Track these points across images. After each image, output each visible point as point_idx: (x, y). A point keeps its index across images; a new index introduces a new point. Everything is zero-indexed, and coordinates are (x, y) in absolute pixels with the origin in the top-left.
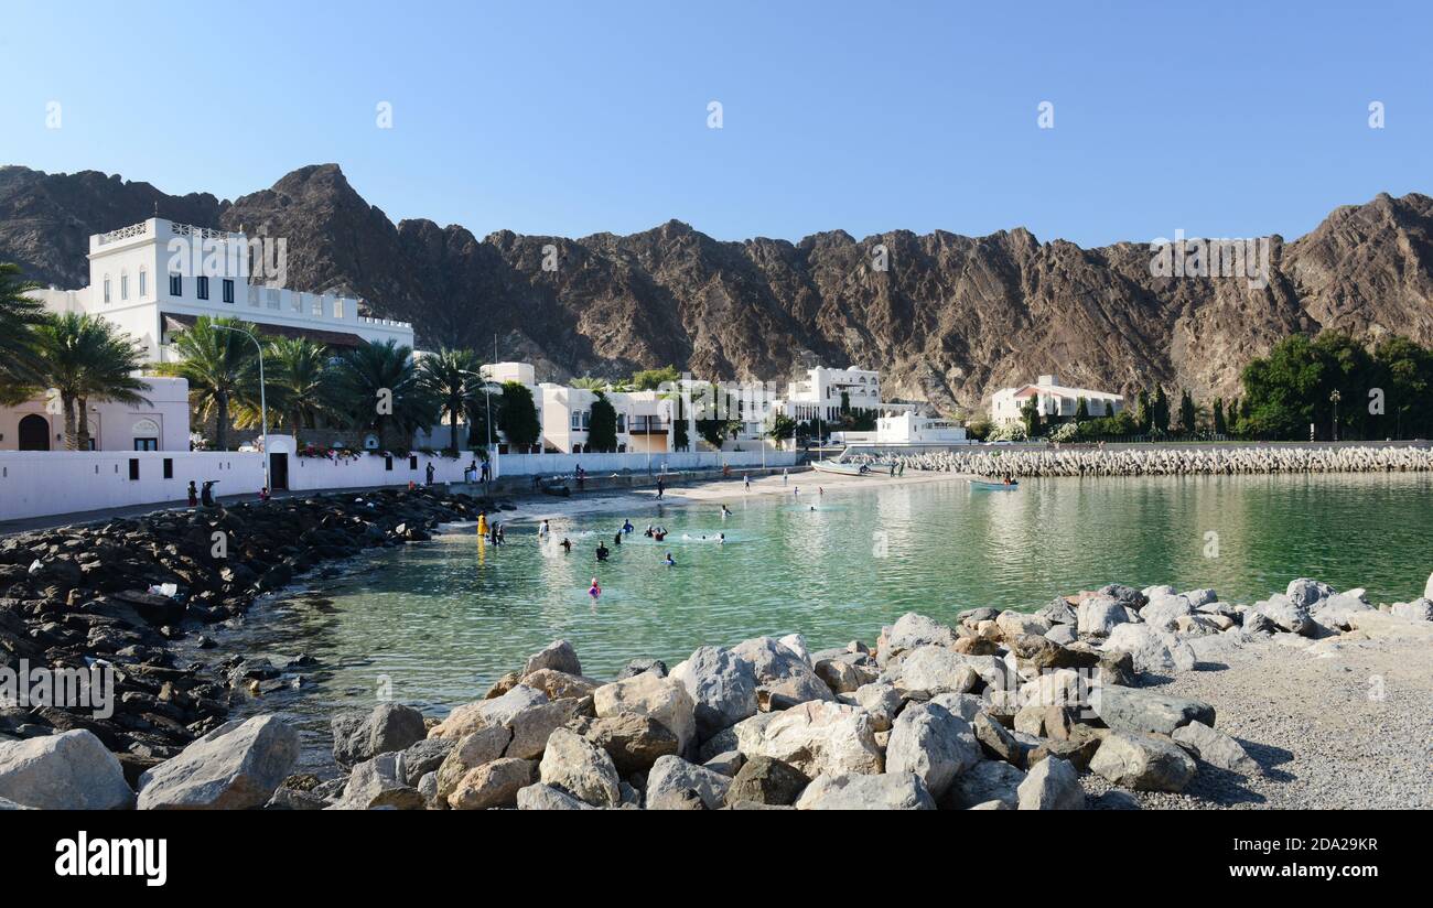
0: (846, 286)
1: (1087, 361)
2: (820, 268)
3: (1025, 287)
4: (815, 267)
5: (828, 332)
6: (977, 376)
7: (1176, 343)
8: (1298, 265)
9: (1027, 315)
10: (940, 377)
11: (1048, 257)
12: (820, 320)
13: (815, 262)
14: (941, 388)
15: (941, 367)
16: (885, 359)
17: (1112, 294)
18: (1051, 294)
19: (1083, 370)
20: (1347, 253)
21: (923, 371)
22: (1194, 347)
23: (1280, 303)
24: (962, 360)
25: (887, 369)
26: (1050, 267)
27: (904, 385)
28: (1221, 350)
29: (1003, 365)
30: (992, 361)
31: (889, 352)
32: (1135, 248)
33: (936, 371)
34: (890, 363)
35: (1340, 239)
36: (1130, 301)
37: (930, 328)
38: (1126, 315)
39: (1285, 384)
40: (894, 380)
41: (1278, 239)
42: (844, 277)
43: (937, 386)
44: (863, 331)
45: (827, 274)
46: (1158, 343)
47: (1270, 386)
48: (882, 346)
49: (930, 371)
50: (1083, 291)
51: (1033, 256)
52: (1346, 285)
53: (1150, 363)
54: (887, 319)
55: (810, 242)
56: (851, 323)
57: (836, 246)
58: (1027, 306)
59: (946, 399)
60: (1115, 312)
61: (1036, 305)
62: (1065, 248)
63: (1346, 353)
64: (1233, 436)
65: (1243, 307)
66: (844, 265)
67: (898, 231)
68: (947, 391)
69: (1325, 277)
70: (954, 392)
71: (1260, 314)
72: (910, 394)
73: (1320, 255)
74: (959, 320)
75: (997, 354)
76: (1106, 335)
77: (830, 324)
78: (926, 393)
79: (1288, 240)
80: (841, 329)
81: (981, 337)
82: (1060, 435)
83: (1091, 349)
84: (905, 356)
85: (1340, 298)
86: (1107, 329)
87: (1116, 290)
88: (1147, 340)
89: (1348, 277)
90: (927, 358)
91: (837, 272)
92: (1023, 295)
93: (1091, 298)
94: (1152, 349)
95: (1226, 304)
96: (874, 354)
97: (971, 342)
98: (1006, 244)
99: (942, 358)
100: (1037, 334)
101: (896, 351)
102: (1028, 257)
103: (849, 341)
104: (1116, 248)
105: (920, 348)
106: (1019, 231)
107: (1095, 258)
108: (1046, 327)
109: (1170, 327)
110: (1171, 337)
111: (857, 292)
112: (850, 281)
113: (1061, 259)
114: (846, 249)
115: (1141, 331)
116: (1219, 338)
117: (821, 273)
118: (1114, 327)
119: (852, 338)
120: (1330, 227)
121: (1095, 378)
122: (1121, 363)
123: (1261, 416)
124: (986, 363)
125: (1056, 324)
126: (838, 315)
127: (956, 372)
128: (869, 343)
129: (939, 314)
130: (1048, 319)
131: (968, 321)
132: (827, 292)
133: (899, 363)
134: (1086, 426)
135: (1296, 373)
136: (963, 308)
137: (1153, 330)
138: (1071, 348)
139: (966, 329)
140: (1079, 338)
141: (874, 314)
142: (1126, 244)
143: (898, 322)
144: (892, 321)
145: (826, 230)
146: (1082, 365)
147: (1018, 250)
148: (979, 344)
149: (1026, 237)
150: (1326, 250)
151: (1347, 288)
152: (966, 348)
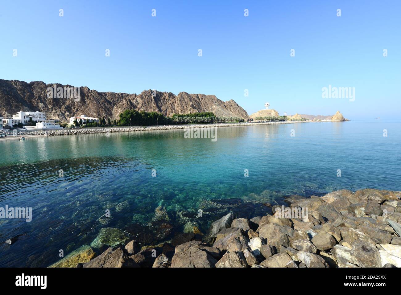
0: (41, 94)
1: (95, 113)
2: (35, 89)
3: (86, 98)
4: (33, 89)
5: (34, 103)
6: (72, 114)
7: (114, 110)
8: (137, 99)
9: (85, 103)
10: (63, 114)
11: (91, 93)
12: (33, 101)
13: (34, 87)
14: (63, 116)
15: (64, 112)
16: (50, 110)
17: (102, 101)
18: (90, 99)
19: (94, 114)
20: (144, 98)
21: (59, 113)
22: (116, 111)
23: (129, 104)
24: (69, 111)
25: (51, 112)
26: (91, 95)
27: (53, 116)
28: (120, 111)
29: (78, 112)
30: (76, 111)
31: (52, 109)
32: (111, 93)
33: (62, 113)
34: (52, 111)
35: (144, 95)
36: (106, 102)
37: (63, 104)
38: (105, 104)
39: (126, 117)
40: (51, 115)
41: (136, 94)
42: (41, 92)
43: (62, 116)
44: (45, 104)
45: (37, 91)
46: (110, 110)
47: (124, 118)
48: (50, 107)
49: (60, 113)
50: (96, 99)
51: (88, 92)
52: (144, 102)
53: (108, 113)
54: (52, 102)
55: (33, 83)
56: (41, 102)
57: (40, 85)
58: (86, 101)
59: (64, 119)
60: (102, 104)
61: (88, 101)
62: (94, 91)
63: (134, 113)
64: (118, 126)
65: (124, 105)
66: (42, 89)
67: (57, 84)
68: (65, 117)
69: (141, 101)
70: (66, 117)
71: (126, 106)
72: (55, 118)
73: (140, 97)
74: (70, 103)
75: (77, 110)
76: (100, 108)
77: (35, 102)
78: (59, 117)
79: (137, 95)
80: (38, 103)
81: (75, 107)
82: (82, 126)
83: (96, 110)
84: (56, 110)
85: (143, 104)
86: (100, 107)
87: (103, 100)
88: (108, 109)
89: (144, 101)
90: (60, 110)
91: (40, 90)
92: (86, 99)
93: (98, 101)
94: (109, 111)
95: (121, 104)
96: (48, 109)
97: (72, 108)
98: (83, 89)
99: (64, 110)
100: (86, 107)
101: (54, 108)
102: (87, 92)
103: (40, 106)
104: (108, 93)
105: (60, 108)
106: (86, 87)
107: (100, 94)
108: (88, 106)
109: (113, 107)
110: (113, 109)
111: (44, 95)
112: (43, 93)
113: (93, 93)
114: (43, 85)
115: (107, 107)
116: (119, 109)
117: (35, 90)
118: (102, 106)
119: (41, 105)
120: (142, 93)
121: (96, 115)
122: (102, 113)
123: (122, 122)
124: (74, 112)
125: (90, 105)
126: (38, 100)
127: (67, 113)
128: (46, 106)
129: (66, 101)
130: (89, 104)
131: (72, 104)
132: (36, 94)
133: (54, 111)
134: (88, 124)
135: (127, 116)
136: (71, 101)
137: (110, 107)
138: (93, 110)
139: (71, 105)
140: (94, 108)
141: (49, 100)
142: (110, 92)
143: (54, 103)
144: (53, 102)
145: (38, 81)
146: (94, 113)
147: (85, 91)
148: (74, 108)
149: (87, 88)
150: (141, 97)
151: (144, 103)
152: (71, 109)
